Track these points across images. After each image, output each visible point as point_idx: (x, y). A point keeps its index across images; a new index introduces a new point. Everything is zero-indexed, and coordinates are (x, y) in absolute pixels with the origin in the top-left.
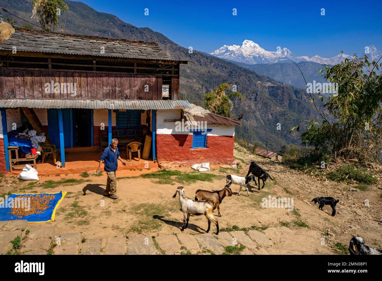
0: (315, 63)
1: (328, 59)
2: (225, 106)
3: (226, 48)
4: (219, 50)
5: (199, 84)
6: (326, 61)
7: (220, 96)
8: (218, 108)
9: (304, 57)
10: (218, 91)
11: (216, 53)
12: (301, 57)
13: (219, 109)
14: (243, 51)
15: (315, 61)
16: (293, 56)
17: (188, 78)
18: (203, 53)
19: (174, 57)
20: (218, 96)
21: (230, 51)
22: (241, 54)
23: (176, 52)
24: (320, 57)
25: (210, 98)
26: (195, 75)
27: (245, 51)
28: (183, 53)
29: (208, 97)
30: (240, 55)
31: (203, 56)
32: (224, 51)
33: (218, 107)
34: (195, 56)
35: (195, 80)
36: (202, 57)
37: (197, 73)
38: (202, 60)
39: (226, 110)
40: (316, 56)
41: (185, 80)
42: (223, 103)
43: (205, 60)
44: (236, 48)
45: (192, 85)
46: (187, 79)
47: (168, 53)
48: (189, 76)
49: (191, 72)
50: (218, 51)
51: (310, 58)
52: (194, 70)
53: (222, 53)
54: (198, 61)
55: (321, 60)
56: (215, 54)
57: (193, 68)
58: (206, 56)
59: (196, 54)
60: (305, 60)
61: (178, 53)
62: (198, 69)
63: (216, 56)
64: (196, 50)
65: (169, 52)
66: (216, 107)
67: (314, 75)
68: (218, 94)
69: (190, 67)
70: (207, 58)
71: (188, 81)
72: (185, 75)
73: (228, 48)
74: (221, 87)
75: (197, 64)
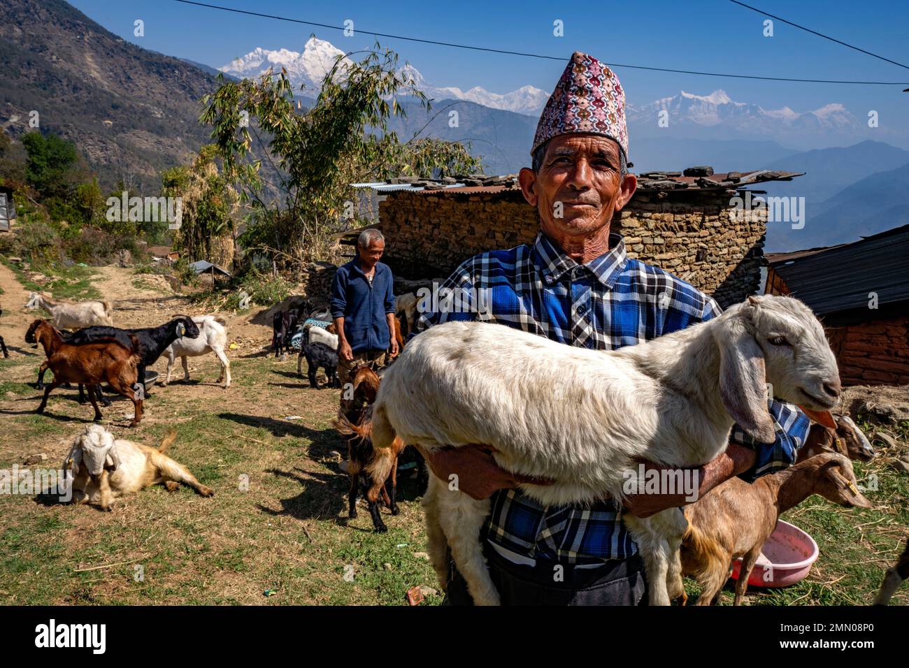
0: (475, 104)
1: (502, 97)
2: (218, 201)
3: (262, 57)
4: (244, 60)
5: (193, 149)
6: (499, 100)
7: (203, 175)
8: (198, 205)
9: (452, 89)
10: (197, 162)
11: (236, 69)
12: (445, 89)
13: (202, 208)
14: (308, 66)
15: (474, 99)
16: (426, 84)
17: (158, 133)
18: (198, 64)
19: (111, 71)
20: (198, 177)
21: (272, 64)
22: (303, 74)
23: (116, 57)
24: (484, 92)
25: (173, 181)
26: (178, 126)
27: (314, 67)
28: (136, 63)
29: (170, 178)
30: (300, 77)
31: (197, 74)
32: (256, 64)
33: (199, 202)
34: (173, 71)
35: (179, 139)
36: (195, 76)
37: (185, 120)
38: (196, 86)
39: (220, 210)
40: (478, 89)
41: (150, 139)
42: (212, 194)
43: (206, 86)
44: (290, 57)
45: (172, 152)
46: (155, 137)
47: (90, 60)
48: (162, 128)
49: (167, 116)
50: (242, 63)
51: (464, 91)
52: (176, 112)
53: (252, 68)
54: (184, 88)
55: (488, 98)
56: (234, 72)
57: (172, 105)
58: (208, 74)
59: (176, 67)
60: (454, 96)
61: (123, 61)
62: (185, 111)
63: (235, 75)
64: (178, 57)
65: (92, 57)
66: (194, 204)
67: (474, 132)
68: (197, 169)
69: (163, 103)
70: (209, 81)
71: (159, 143)
72: (148, 125)
73: (266, 57)
74: (205, 153)
75: (183, 97)
